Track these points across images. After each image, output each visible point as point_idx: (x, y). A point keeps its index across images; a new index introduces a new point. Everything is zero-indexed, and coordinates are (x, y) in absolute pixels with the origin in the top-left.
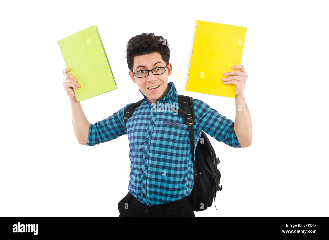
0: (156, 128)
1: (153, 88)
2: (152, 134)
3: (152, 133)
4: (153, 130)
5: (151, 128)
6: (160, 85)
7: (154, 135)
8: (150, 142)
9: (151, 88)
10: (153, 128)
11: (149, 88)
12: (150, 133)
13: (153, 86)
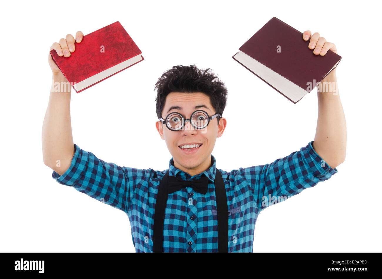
0: (201, 225)
1: (188, 146)
2: (197, 235)
3: (196, 233)
4: (197, 228)
5: (193, 225)
6: (201, 145)
7: (200, 236)
8: (196, 248)
9: (185, 147)
10: (197, 225)
11: (183, 147)
12: (192, 233)
13: (190, 144)
